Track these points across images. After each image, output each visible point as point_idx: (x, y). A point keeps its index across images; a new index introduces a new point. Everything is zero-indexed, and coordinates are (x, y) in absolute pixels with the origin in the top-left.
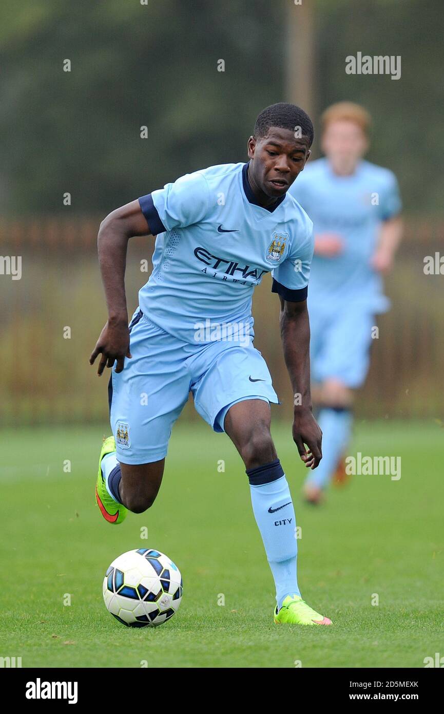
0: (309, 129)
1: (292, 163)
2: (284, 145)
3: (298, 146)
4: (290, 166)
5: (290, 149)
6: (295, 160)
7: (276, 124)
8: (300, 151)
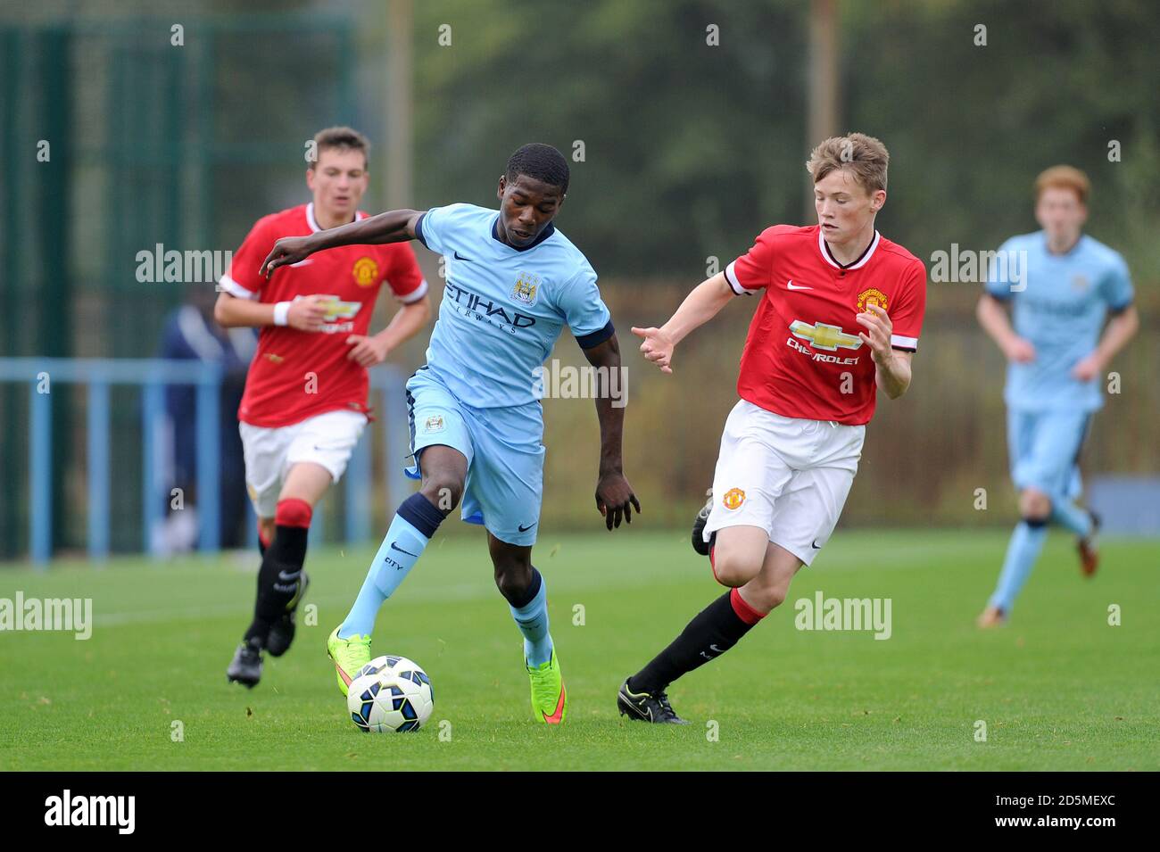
0: (562, 177)
1: (540, 215)
2: (531, 197)
3: (546, 199)
4: (537, 219)
5: (537, 202)
6: (543, 212)
7: (526, 172)
8: (548, 203)
